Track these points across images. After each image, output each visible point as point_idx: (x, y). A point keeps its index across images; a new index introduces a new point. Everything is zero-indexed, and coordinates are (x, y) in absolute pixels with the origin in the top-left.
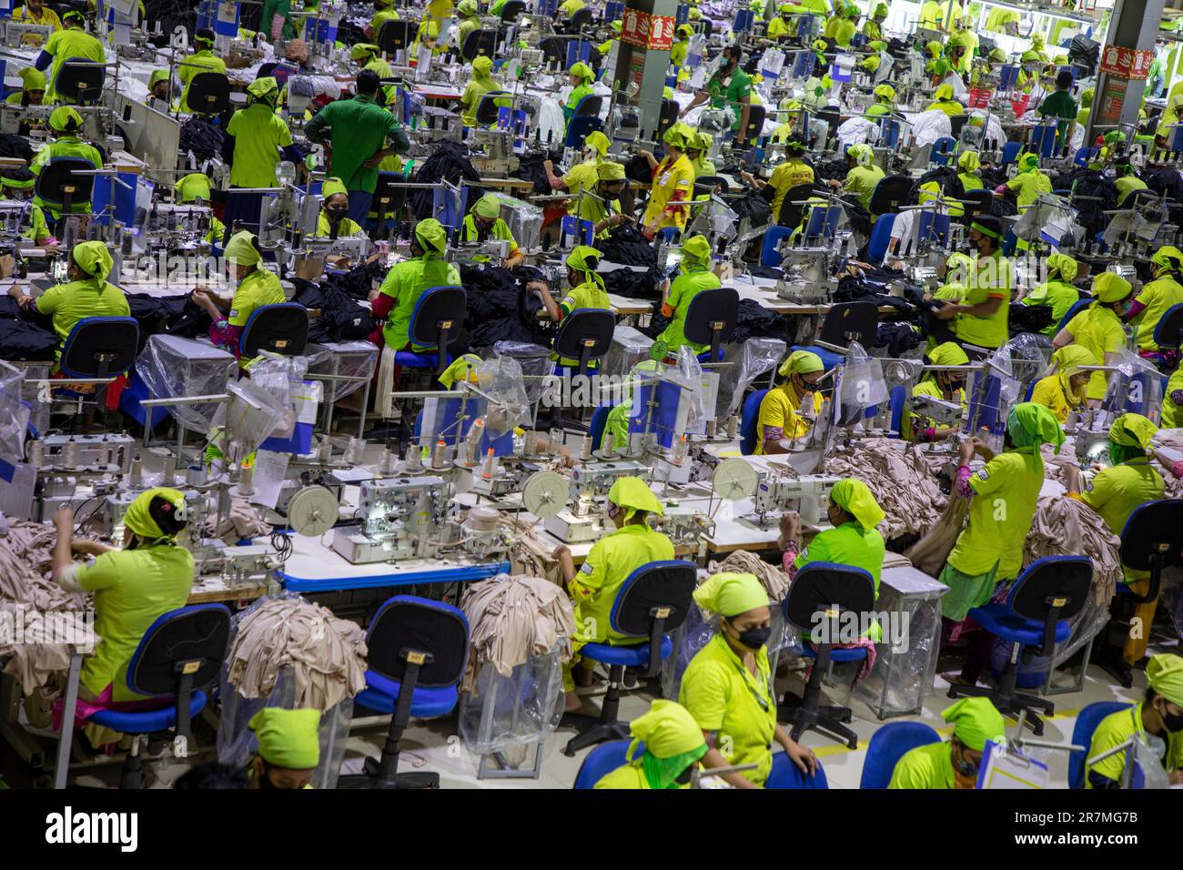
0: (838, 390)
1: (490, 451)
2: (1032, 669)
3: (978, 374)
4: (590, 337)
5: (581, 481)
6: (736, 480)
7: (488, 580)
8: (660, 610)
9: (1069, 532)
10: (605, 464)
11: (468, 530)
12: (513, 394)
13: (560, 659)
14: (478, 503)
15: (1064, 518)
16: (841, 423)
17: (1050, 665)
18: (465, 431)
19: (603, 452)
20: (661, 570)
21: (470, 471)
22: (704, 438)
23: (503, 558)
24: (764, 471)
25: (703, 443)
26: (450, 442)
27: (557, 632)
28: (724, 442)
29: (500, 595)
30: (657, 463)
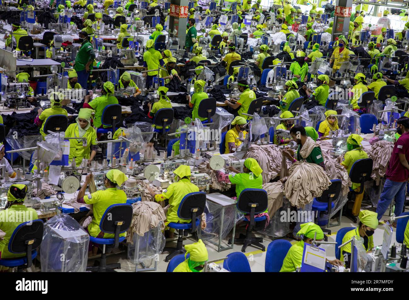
0: (251, 129)
1: (132, 160)
2: (323, 219)
3: (298, 120)
4: (166, 118)
5: (164, 167)
6: (217, 163)
7: (134, 204)
8: (194, 209)
9: (332, 172)
10: (172, 161)
11: (126, 187)
12: (138, 139)
13: (160, 229)
14: (129, 177)
15: (330, 167)
16: (253, 141)
17: (329, 217)
18: (122, 153)
19: (171, 157)
20: (193, 196)
21: (125, 167)
22: (206, 149)
23: (139, 196)
24: (227, 159)
25: (205, 151)
26: (117, 157)
27: (159, 219)
28: (213, 150)
29: (138, 209)
30: (190, 159)
